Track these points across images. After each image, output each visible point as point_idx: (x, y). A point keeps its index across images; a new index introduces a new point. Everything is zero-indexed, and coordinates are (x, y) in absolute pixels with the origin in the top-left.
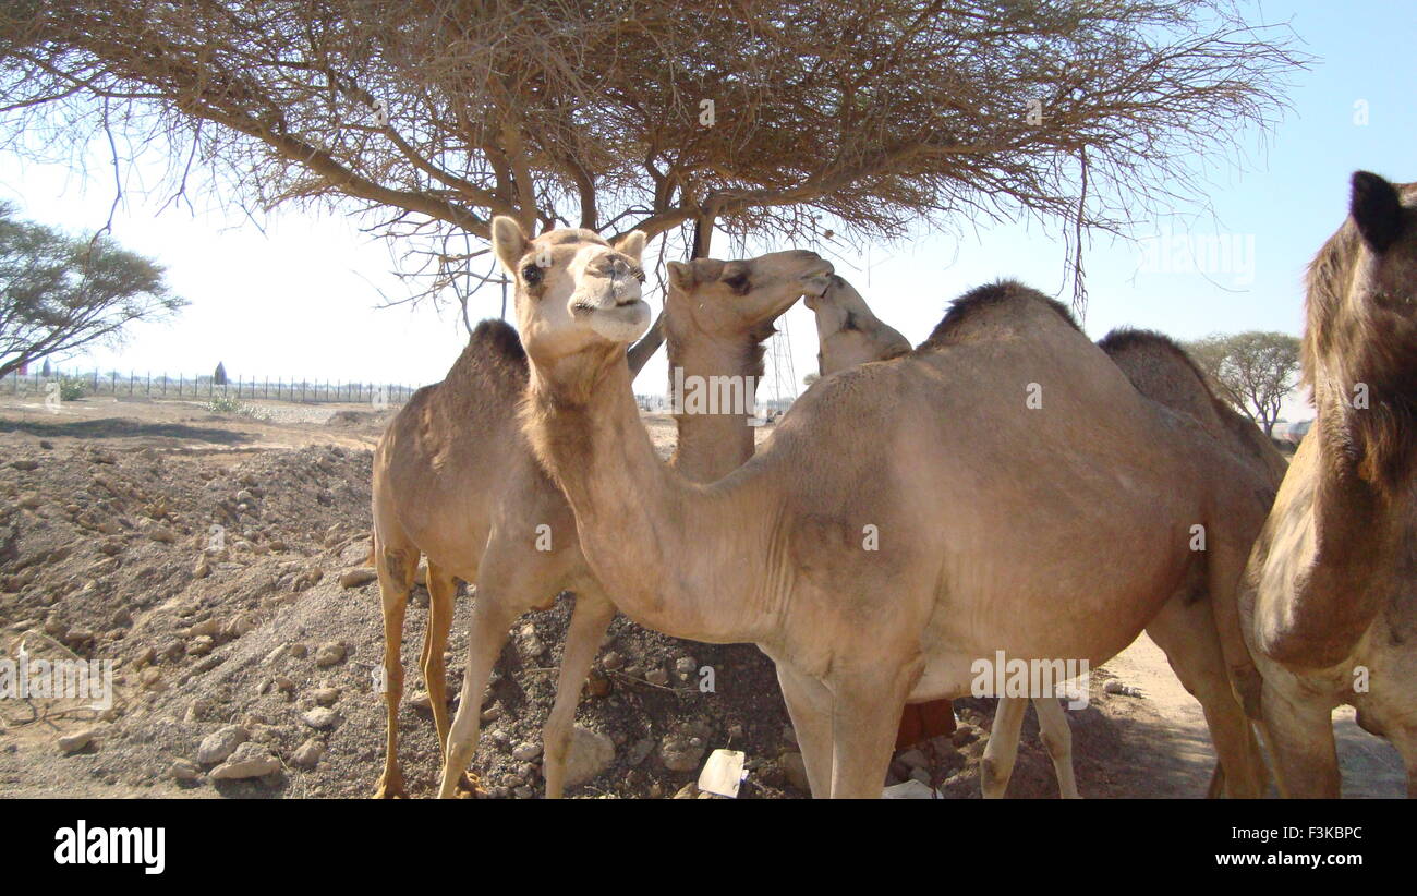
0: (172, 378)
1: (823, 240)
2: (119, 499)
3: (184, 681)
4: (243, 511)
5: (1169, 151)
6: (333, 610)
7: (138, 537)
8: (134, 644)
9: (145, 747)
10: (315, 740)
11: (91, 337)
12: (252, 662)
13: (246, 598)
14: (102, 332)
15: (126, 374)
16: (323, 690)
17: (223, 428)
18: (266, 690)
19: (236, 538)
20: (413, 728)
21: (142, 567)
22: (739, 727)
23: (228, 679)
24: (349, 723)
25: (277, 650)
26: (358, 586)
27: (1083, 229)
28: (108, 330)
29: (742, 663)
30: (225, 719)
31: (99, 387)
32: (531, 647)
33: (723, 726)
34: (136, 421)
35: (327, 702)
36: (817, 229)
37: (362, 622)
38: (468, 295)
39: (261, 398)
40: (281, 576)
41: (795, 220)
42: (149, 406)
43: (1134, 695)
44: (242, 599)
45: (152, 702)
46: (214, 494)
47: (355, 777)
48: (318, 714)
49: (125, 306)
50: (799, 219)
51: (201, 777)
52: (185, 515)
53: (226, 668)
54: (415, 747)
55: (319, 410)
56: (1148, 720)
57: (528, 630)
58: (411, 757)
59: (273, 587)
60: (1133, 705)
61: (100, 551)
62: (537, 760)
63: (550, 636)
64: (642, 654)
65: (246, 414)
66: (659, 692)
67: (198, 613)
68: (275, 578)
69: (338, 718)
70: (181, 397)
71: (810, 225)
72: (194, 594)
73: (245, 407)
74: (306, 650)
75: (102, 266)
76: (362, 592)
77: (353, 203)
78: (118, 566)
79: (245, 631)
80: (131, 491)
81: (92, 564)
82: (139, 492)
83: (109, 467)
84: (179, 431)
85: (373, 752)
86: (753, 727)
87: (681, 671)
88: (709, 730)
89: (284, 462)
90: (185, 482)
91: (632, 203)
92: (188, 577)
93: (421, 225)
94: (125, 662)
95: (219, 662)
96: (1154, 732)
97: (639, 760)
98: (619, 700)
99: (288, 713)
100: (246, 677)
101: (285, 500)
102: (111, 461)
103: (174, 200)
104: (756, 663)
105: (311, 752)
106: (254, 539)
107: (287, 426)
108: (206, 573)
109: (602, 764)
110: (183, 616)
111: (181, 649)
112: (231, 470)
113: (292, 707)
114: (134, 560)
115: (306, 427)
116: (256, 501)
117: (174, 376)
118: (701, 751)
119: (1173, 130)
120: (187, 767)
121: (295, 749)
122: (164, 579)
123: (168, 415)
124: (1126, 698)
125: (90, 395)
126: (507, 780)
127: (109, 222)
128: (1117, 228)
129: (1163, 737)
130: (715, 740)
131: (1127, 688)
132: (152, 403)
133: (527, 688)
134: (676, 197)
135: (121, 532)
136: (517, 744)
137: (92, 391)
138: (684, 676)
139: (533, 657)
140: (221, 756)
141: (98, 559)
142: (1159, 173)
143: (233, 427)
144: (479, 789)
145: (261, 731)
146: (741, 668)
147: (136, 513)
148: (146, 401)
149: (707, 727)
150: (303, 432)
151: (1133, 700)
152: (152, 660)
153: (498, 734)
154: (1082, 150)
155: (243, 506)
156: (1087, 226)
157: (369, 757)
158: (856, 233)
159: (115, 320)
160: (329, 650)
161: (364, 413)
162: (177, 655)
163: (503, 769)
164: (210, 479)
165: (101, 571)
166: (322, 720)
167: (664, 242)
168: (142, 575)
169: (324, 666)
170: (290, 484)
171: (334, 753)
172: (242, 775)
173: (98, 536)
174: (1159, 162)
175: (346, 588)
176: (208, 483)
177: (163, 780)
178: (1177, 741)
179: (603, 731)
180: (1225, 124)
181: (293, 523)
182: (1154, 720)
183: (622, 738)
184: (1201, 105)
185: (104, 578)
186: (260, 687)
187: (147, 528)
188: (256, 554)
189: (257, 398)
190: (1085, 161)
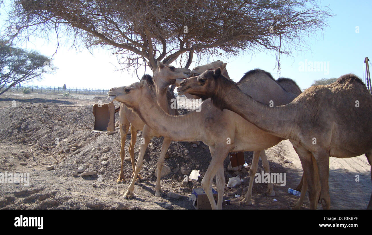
0: (52, 88)
1: (219, 55)
2: (50, 116)
3: (72, 156)
4: (79, 120)
5: (301, 35)
6: (106, 140)
7: (55, 125)
8: (58, 149)
9: (66, 169)
10: (104, 168)
11: (33, 77)
12: (88, 151)
13: (83, 138)
14: (36, 76)
15: (40, 87)
16: (105, 157)
17: (67, 101)
18: (92, 157)
19: (78, 126)
20: (126, 165)
21: (58, 132)
22: (198, 165)
23: (83, 155)
24: (111, 164)
25: (94, 149)
26: (111, 135)
27: (280, 54)
28: (37, 75)
29: (199, 152)
30: (83, 163)
31: (33, 90)
32: (152, 148)
33: (195, 165)
34: (45, 99)
35: (106, 160)
36: (218, 53)
37: (113, 143)
38: (137, 68)
39: (75, 93)
40: (91, 134)
41: (213, 51)
42: (47, 95)
43: (291, 163)
44: (82, 139)
45: (65, 161)
46: (72, 115)
47: (113, 175)
48: (104, 162)
49: (42, 69)
50: (214, 50)
51: (79, 175)
52: (66, 120)
53: (81, 153)
54: (126, 169)
55: (90, 96)
56: (293, 168)
57: (151, 144)
58: (125, 171)
59: (90, 136)
60: (290, 165)
61: (48, 128)
62: (153, 172)
63: (156, 145)
64: (177, 149)
65: (72, 97)
66: (181, 157)
67: (72, 142)
68: (90, 134)
69: (109, 163)
70: (54, 93)
71: (216, 52)
72: (71, 138)
73: (72, 95)
74: (100, 149)
75: (36, 59)
76: (112, 136)
77: (110, 47)
78: (52, 131)
79: (84, 146)
80: (53, 114)
81: (46, 131)
82: (55, 115)
83: (47, 109)
84: (55, 101)
85: (117, 170)
86: (201, 166)
87: (186, 153)
88: (192, 166)
89: (88, 108)
90: (65, 113)
91: (175, 47)
92: (69, 134)
93: (124, 51)
94: (56, 153)
95: (80, 152)
96: (294, 170)
97: (176, 172)
98: (172, 159)
99: (97, 162)
100: (86, 154)
101: (89, 117)
102: (47, 107)
103: (72, 47)
104: (202, 152)
105: (103, 170)
106: (82, 126)
107: (83, 100)
108: (73, 133)
109: (168, 173)
110: (69, 143)
111: (69, 150)
112: (75, 110)
113: (98, 161)
114: (56, 130)
115: (88, 100)
116: (82, 117)
117: (53, 87)
118: (190, 170)
119: (301, 31)
120: (76, 173)
121: (99, 170)
122: (63, 135)
123: (52, 97)
124: (289, 164)
125: (31, 92)
126: (147, 176)
127: (56, 52)
128: (289, 54)
129: (296, 171)
130: (193, 168)
131: (289, 162)
132: (47, 94)
133: (151, 157)
134: (185, 45)
135: (52, 124)
136: (149, 169)
137: (31, 91)
138: (186, 154)
139: (152, 150)
140: (83, 170)
141: (47, 130)
142: (298, 41)
143: (69, 100)
144: (141, 178)
145: (91, 166)
146: (199, 153)
147: (55, 120)
148: (46, 94)
149: (191, 165)
150: (87, 102)
151: (290, 164)
152: (62, 152)
153: (145, 166)
154: (280, 35)
155: (79, 118)
156: (281, 53)
157: (116, 171)
158: (227, 54)
159: (39, 73)
160: (105, 149)
161: (102, 97)
162: (68, 151)
163: (146, 174)
164: (71, 112)
165: (48, 132)
166: (105, 163)
167: (182, 56)
168: (58, 133)
169: (105, 152)
170: (89, 113)
171: (108, 170)
172: (88, 175)
173: (47, 125)
174: (298, 38)
175: (109, 135)
176: (70, 113)
177: (70, 176)
178: (299, 172)
179: (168, 166)
180: (314, 29)
181: (91, 122)
182: (294, 168)
183: (172, 167)
184: (308, 25)
185: (49, 134)
186: (90, 157)
187: (57, 123)
188: (83, 129)
189: (74, 93)
190: (281, 37)
